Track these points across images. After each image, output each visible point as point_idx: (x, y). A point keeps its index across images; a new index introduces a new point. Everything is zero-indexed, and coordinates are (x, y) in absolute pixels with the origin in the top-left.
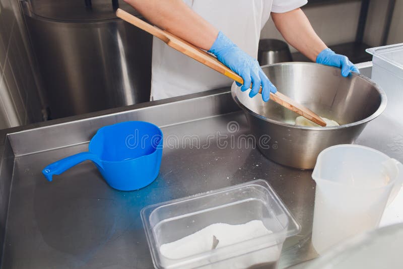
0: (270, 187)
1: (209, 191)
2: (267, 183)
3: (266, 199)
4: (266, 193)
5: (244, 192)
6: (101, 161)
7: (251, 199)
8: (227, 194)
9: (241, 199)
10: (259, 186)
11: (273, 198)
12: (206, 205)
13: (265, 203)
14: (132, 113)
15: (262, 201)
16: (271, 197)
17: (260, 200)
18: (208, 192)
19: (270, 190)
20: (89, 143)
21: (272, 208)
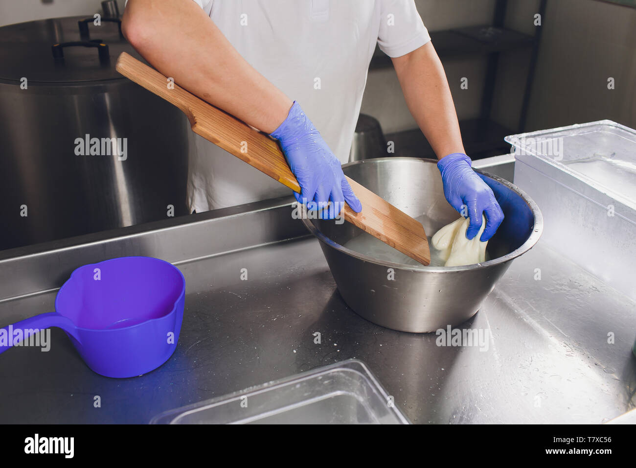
0: (368, 372)
1: (268, 381)
2: (363, 365)
3: (362, 392)
4: (362, 383)
5: (326, 382)
6: (76, 328)
7: (339, 393)
8: (298, 386)
9: (321, 394)
10: (351, 370)
11: (375, 391)
12: (262, 407)
13: (361, 399)
14: (130, 239)
15: (356, 396)
16: (371, 390)
17: (352, 394)
18: (266, 385)
19: (369, 378)
20: (58, 291)
21: (373, 408)
